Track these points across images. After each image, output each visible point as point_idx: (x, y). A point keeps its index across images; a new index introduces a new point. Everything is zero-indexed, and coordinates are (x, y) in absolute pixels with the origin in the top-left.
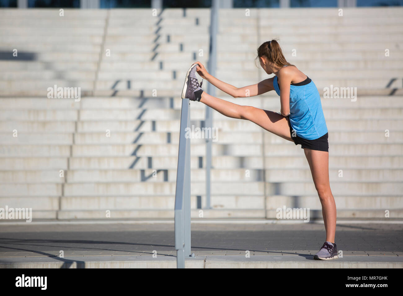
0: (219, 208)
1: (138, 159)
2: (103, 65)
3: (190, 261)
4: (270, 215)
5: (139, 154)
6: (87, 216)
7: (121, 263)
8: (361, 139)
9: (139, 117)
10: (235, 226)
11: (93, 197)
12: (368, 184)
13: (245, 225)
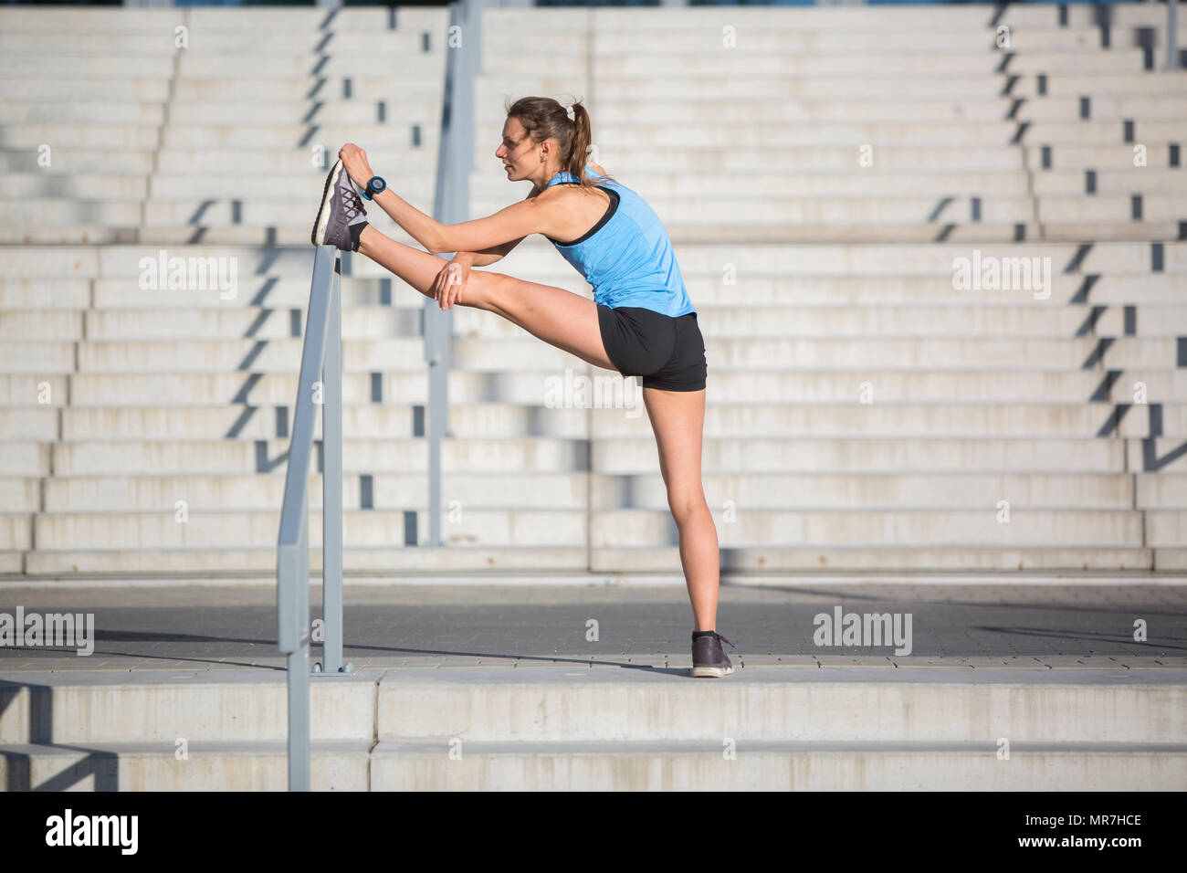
0: (465, 543)
1: (250, 411)
2: (166, 160)
3: (337, 684)
4: (602, 563)
5: (253, 398)
6: (105, 565)
7: (148, 689)
8: (850, 357)
9: (258, 300)
10: (506, 591)
11: (124, 515)
12: (864, 478)
13: (531, 590)
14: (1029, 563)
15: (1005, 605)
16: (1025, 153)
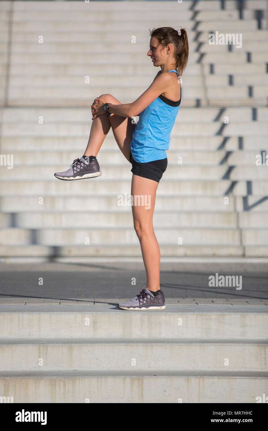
14: (189, 252)
15: (173, 272)
16: (202, 66)
